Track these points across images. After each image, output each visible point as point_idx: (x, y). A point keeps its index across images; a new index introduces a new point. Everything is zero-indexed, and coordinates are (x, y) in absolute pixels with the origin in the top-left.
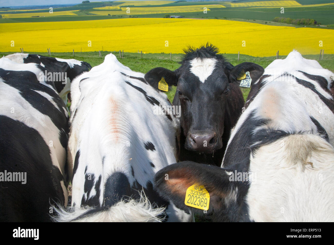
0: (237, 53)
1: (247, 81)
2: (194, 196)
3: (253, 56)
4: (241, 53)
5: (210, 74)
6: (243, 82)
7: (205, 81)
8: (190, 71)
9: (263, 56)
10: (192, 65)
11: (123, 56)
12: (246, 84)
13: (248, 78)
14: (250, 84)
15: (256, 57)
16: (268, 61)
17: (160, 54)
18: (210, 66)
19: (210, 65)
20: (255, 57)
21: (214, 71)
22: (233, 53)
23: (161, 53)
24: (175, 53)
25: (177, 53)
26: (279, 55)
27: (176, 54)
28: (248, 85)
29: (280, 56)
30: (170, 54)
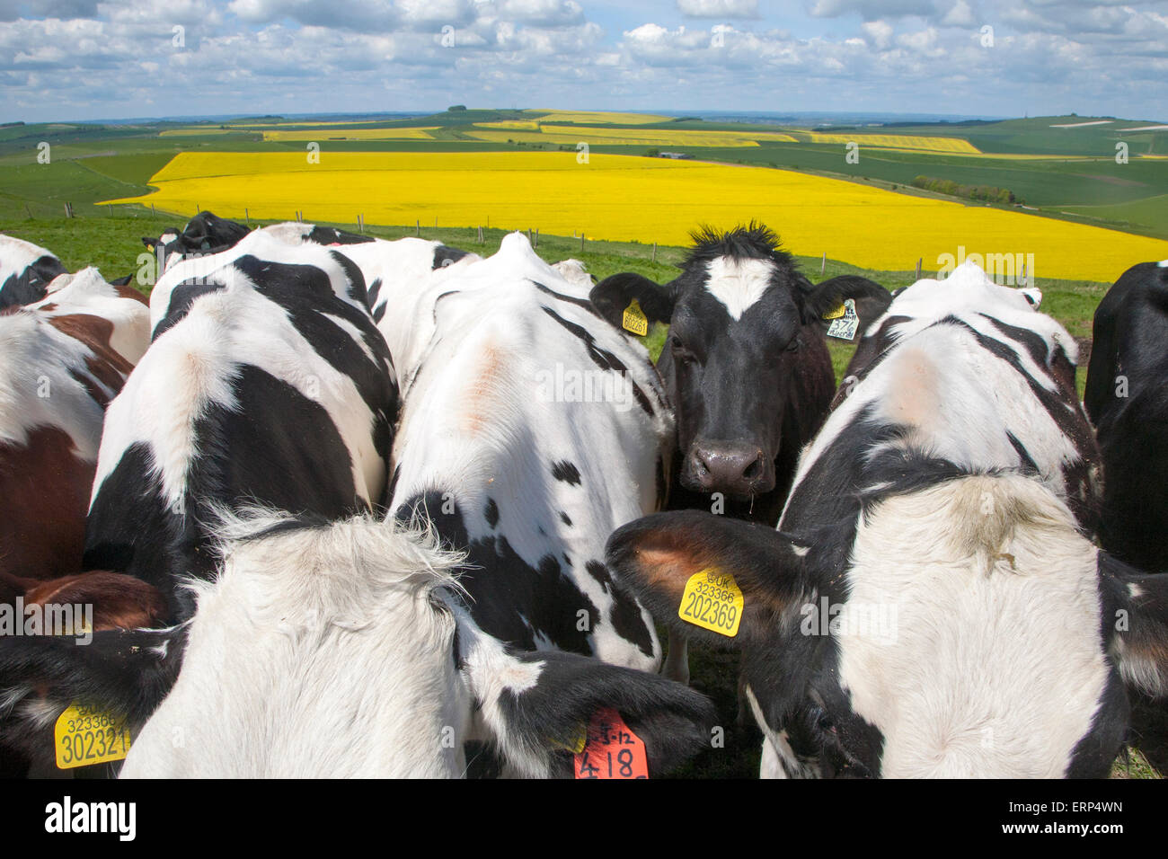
0: (821, 256)
1: (847, 323)
2: (705, 597)
3: (858, 265)
4: (830, 257)
5: (756, 300)
6: (838, 324)
7: (744, 314)
8: (706, 289)
9: (882, 269)
10: (710, 272)
11: (537, 244)
12: (845, 330)
13: (851, 315)
14: (854, 332)
15: (865, 268)
16: (894, 281)
17: (627, 243)
18: (757, 280)
19: (756, 277)
20: (863, 270)
21: (767, 293)
22: (810, 255)
23: (632, 242)
24: (666, 244)
25: (671, 245)
26: (922, 268)
27: (668, 247)
28: (850, 335)
29: (924, 272)
30: (652, 245)
